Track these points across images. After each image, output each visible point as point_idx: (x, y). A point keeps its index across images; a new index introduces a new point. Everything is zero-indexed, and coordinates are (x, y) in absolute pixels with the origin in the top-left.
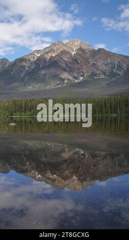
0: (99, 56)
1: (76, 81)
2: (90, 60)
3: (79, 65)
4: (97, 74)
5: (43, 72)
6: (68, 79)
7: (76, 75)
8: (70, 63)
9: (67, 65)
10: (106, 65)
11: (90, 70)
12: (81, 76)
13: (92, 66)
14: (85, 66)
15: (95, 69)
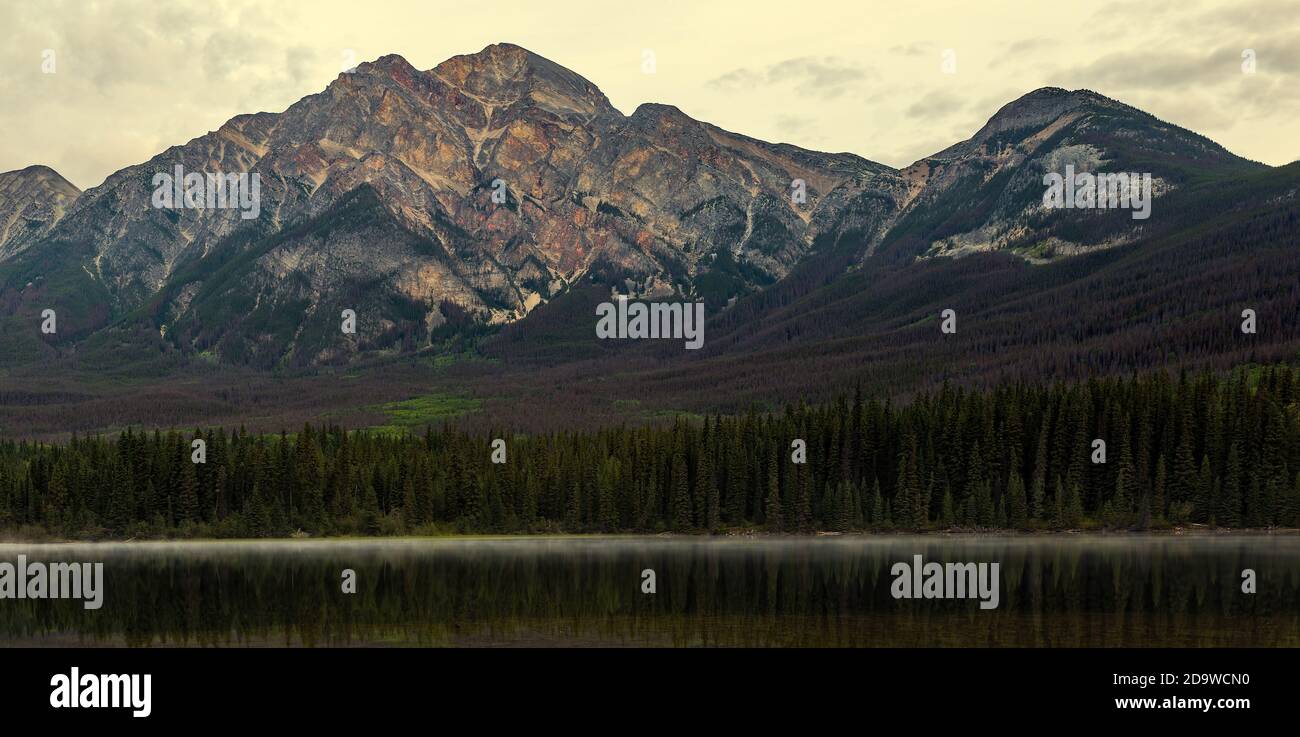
0: (642, 156)
1: (499, 317)
2: (585, 183)
3: (517, 219)
4: (628, 273)
5: (291, 261)
6: (446, 307)
7: (497, 279)
8: (460, 203)
9: (438, 216)
10: (683, 216)
11: (587, 248)
12: (530, 285)
13: (597, 225)
14: (553, 223)
15: (615, 245)
